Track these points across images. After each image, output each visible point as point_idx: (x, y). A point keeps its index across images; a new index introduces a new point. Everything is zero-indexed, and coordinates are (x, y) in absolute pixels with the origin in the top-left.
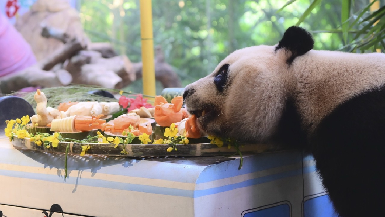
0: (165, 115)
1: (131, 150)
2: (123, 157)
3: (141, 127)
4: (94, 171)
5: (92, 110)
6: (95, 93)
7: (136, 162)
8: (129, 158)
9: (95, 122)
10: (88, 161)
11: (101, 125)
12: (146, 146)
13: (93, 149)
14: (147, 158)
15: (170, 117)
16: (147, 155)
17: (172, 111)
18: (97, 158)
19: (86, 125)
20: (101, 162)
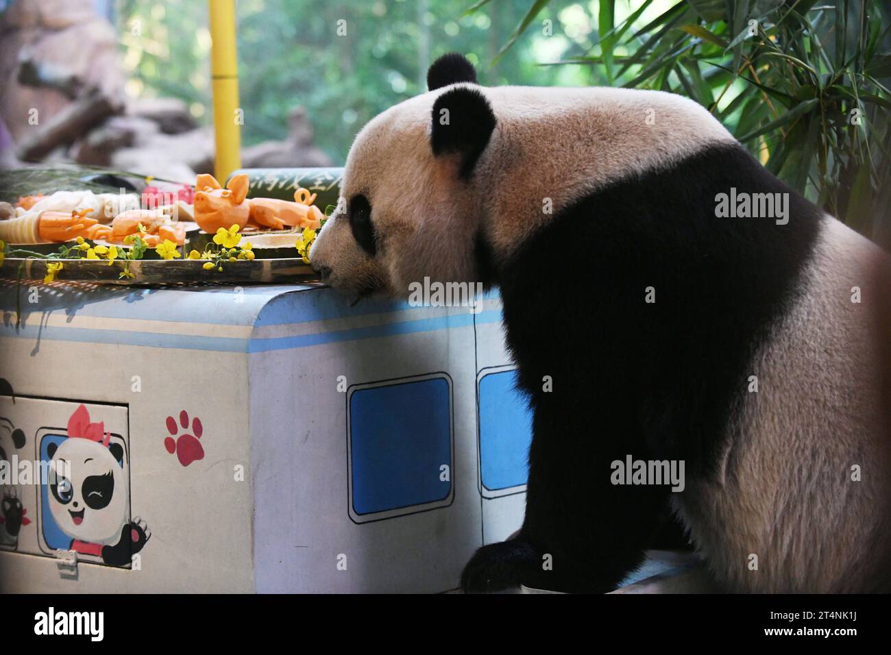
0: (213, 211)
1: (139, 271)
2: (126, 286)
3: (164, 231)
4: (71, 313)
5: (80, 206)
6: (94, 181)
7: (150, 293)
8: (137, 287)
9: (77, 223)
10: (60, 295)
11: (89, 230)
12: (169, 263)
13: (68, 270)
14: (170, 287)
15: (224, 214)
16: (170, 281)
17: (227, 203)
18: (78, 289)
19: (60, 230)
20: (86, 296)
